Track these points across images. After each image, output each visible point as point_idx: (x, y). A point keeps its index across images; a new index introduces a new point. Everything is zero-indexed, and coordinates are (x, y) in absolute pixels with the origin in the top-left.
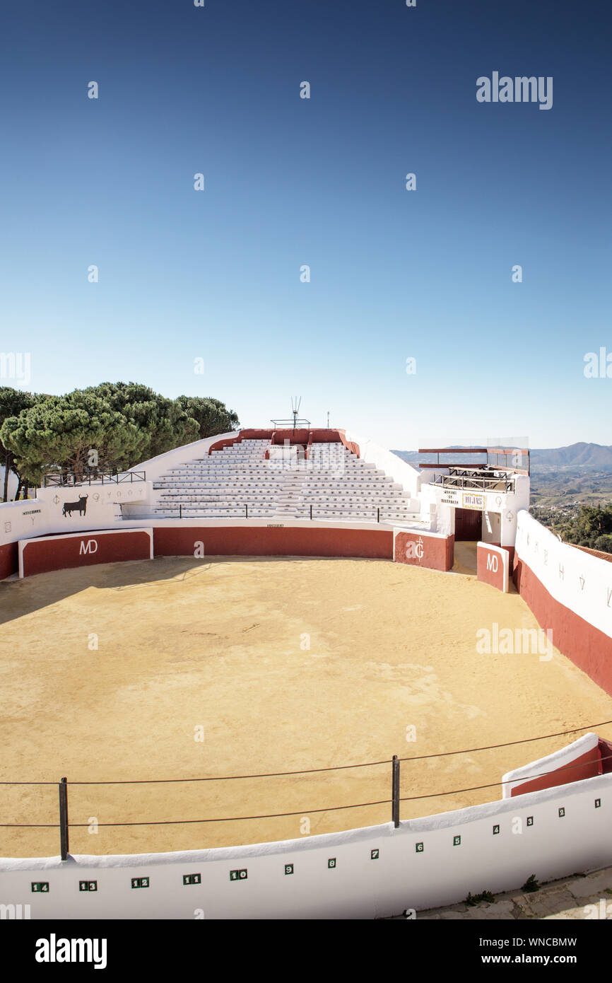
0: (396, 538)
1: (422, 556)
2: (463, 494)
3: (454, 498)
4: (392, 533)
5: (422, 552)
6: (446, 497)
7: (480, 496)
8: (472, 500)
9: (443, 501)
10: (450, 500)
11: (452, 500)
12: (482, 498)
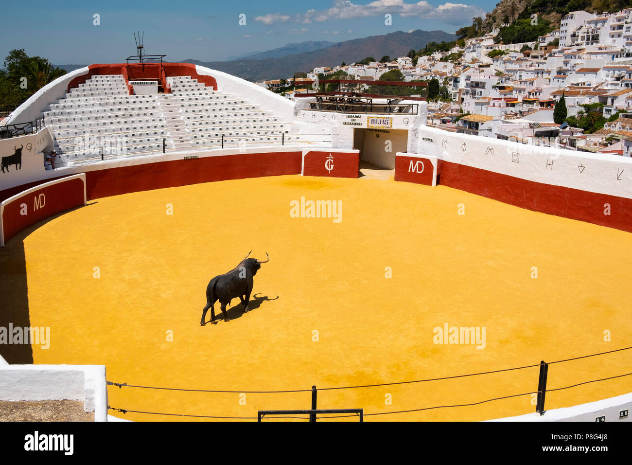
0: (306, 156)
1: (332, 168)
2: (368, 118)
3: (358, 121)
4: (301, 153)
5: (332, 166)
6: (349, 120)
7: (387, 118)
8: (378, 121)
9: (345, 123)
10: (354, 122)
11: (356, 122)
12: (389, 120)
